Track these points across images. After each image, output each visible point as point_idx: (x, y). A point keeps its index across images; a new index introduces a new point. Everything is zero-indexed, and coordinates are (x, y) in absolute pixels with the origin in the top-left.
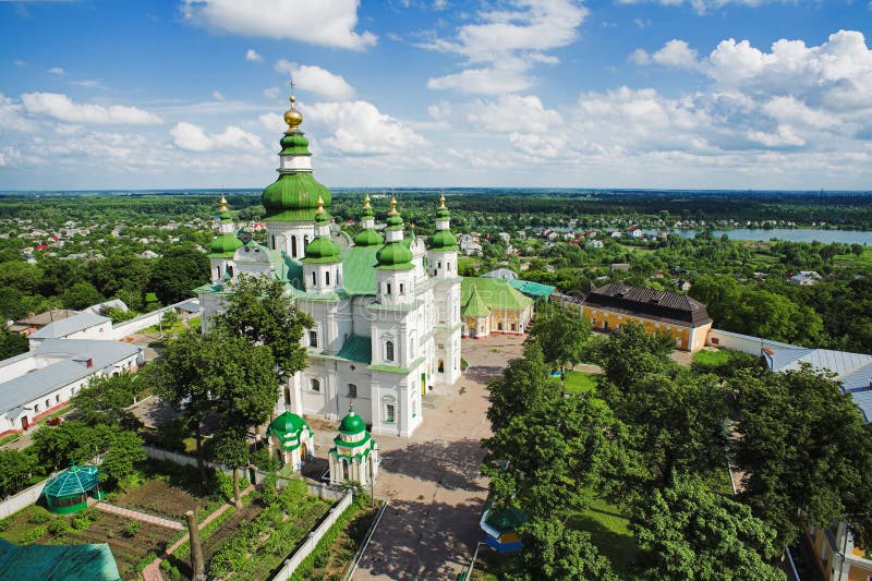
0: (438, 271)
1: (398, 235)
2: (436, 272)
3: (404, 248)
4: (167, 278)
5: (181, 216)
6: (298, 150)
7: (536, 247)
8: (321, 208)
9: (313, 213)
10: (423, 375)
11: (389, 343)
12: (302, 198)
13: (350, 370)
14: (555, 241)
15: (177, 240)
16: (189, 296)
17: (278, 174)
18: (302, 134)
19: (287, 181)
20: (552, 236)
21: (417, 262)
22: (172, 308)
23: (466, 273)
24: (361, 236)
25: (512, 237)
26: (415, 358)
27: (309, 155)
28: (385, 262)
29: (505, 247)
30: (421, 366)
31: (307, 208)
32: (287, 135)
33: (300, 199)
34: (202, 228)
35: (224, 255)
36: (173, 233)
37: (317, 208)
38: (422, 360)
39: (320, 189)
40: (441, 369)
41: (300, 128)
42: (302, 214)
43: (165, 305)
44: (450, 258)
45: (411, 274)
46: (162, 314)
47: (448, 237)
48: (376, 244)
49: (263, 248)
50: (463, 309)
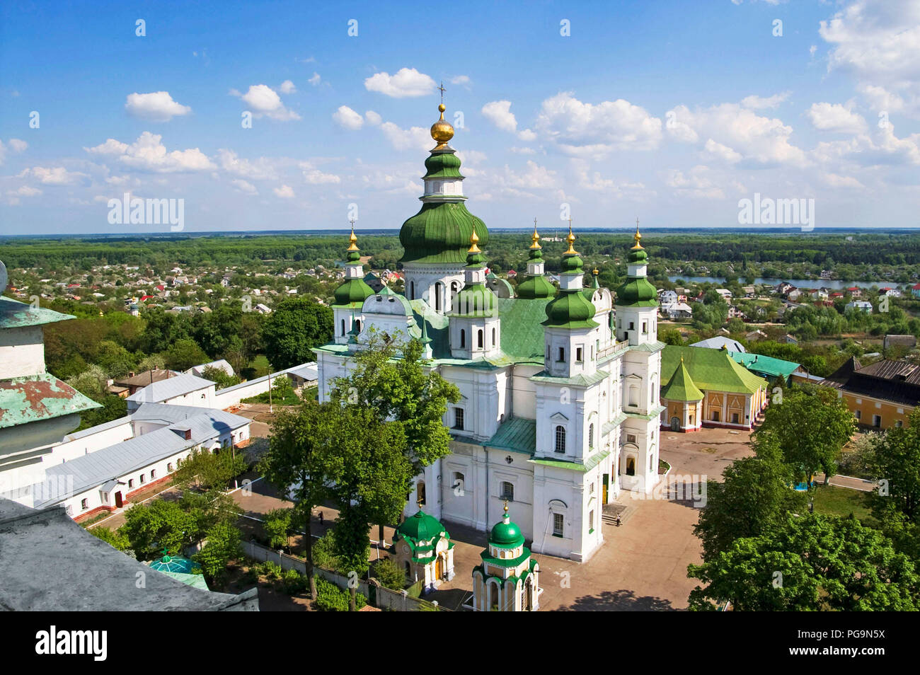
0: (630, 332)
1: (576, 283)
2: (626, 334)
3: (585, 301)
4: (282, 336)
5: (300, 263)
6: (448, 172)
7: (769, 309)
8: (475, 249)
9: (464, 254)
10: (606, 477)
11: (559, 429)
12: (449, 235)
13: (506, 463)
14: (799, 300)
15: (294, 291)
16: (305, 360)
17: (421, 204)
18: (451, 152)
19: (432, 214)
20: (793, 294)
21: (601, 320)
22: (284, 374)
23: (669, 339)
24: (526, 285)
25: (735, 295)
26: (595, 452)
27: (461, 178)
28: (559, 317)
29: (724, 308)
30: (603, 463)
31: (457, 246)
32: (434, 153)
33: (448, 235)
34: (325, 277)
35: (351, 306)
36: (291, 283)
37: (469, 246)
38: (605, 455)
39: (475, 223)
40: (631, 471)
41: (450, 144)
42: (450, 256)
43: (277, 369)
44: (648, 316)
45: (593, 335)
46: (273, 380)
47: (644, 287)
48: (544, 295)
49: (399, 296)
50: (664, 390)
